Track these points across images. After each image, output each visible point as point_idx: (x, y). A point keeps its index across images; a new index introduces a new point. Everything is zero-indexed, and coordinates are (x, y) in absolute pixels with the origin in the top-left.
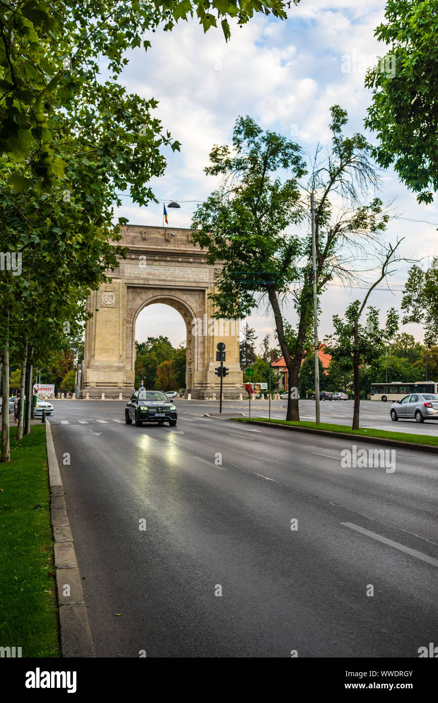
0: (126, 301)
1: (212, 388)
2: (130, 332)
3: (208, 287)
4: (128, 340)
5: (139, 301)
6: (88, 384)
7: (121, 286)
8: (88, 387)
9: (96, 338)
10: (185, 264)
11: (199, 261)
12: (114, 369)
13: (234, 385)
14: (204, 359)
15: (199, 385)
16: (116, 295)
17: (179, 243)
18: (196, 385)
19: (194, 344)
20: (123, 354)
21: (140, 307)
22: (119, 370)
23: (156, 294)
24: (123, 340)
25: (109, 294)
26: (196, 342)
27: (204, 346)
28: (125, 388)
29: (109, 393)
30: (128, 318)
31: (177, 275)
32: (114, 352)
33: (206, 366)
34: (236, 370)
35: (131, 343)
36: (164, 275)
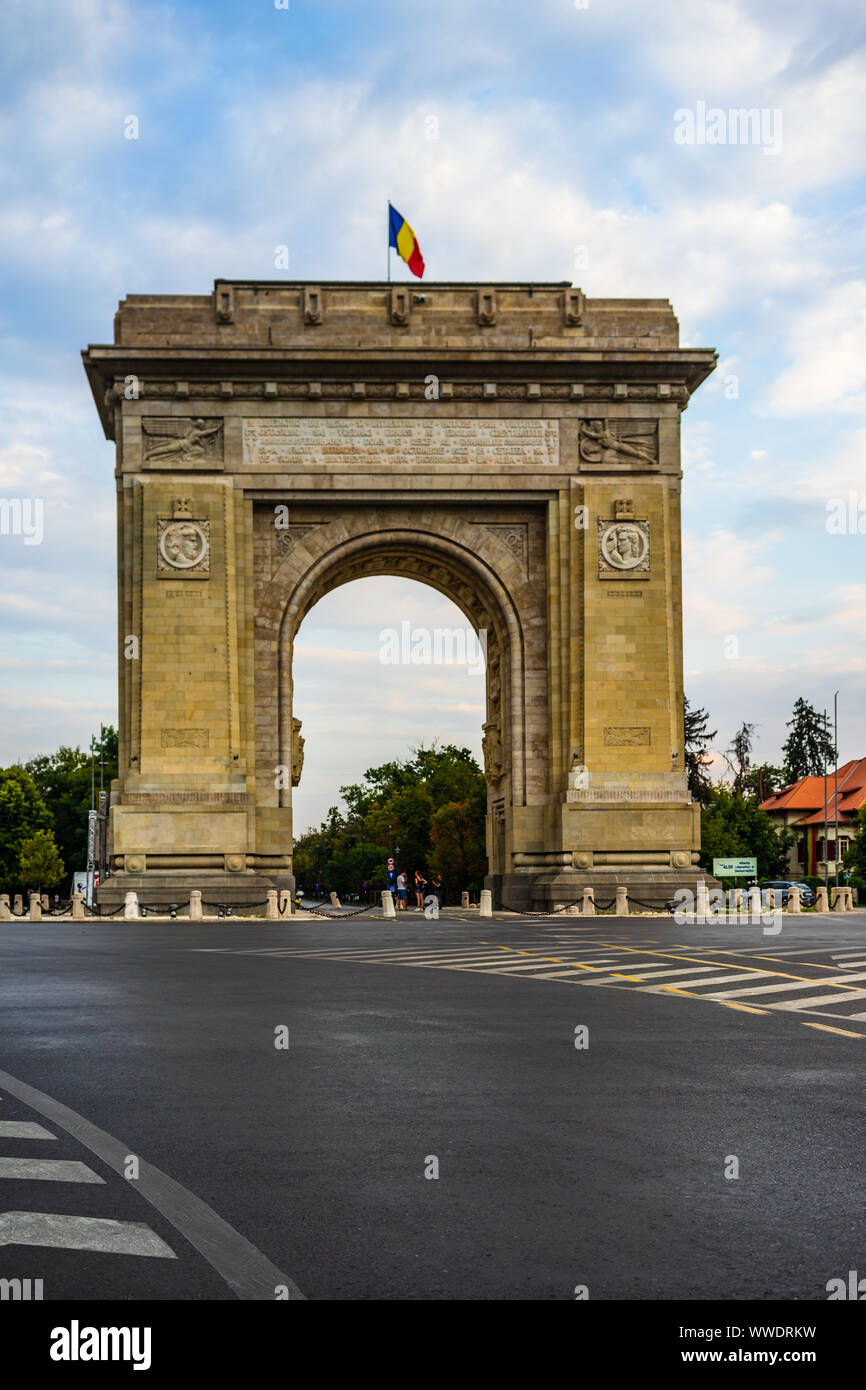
0: (250, 556)
1: (580, 867)
2: (270, 669)
3: (556, 492)
4: (265, 701)
5: (302, 560)
6: (118, 861)
7: (230, 502)
8: (119, 872)
9: (144, 693)
10: (466, 408)
11: (520, 390)
12: (211, 803)
13: (666, 857)
14: (547, 761)
15: (531, 860)
16: (212, 534)
17: (444, 328)
18: (519, 859)
19: (511, 708)
20: (243, 751)
21: (304, 577)
22: (228, 807)
23: (361, 528)
24: (241, 701)
25: (186, 531)
26: (517, 701)
27: (548, 715)
28: (252, 871)
29: (218, 890)
30: (261, 621)
31: (440, 451)
32: (212, 743)
33: (555, 787)
34: (672, 799)
35: (275, 712)
36: (390, 452)
